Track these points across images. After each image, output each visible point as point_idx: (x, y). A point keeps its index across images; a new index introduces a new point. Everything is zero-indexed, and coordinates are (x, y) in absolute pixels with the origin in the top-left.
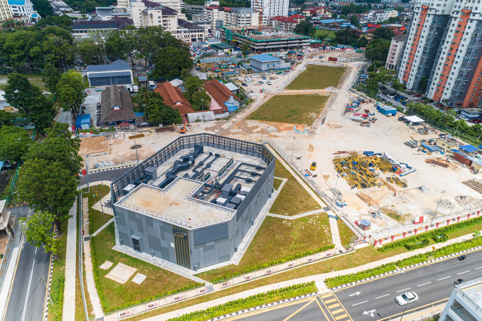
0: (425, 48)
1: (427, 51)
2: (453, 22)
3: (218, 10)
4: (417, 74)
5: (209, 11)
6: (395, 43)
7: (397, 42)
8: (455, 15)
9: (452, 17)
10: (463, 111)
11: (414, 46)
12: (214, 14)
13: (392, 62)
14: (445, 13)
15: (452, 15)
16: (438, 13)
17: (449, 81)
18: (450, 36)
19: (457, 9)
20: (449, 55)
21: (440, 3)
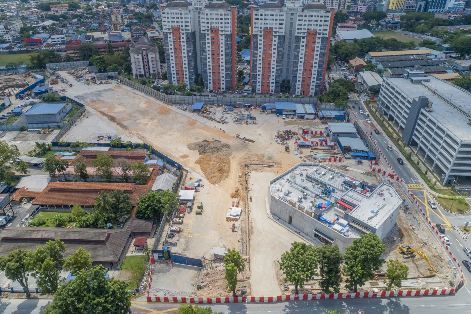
2: (207, 37)
4: (189, 76)
8: (206, 32)
9: (205, 34)
14: (193, 31)
15: (203, 32)
16: (189, 32)
18: (208, 47)
19: (206, 28)
20: (213, 59)
21: (187, 24)
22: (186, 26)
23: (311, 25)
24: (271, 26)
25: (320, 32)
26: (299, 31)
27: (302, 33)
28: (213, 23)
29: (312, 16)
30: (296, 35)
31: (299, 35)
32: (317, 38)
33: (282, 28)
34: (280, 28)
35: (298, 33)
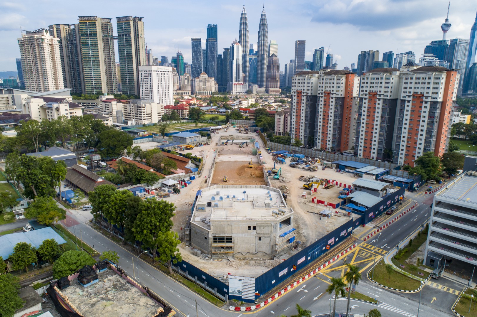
0: (306, 117)
1: (308, 119)
2: (321, 99)
3: (116, 102)
4: (305, 134)
5: (106, 104)
6: (279, 117)
7: (280, 116)
8: (321, 95)
9: (319, 97)
10: (345, 153)
11: (298, 116)
12: (113, 106)
13: (279, 130)
14: (313, 95)
15: (318, 95)
16: (309, 95)
17: (329, 136)
18: (321, 108)
19: (321, 92)
20: (324, 119)
21: (308, 88)
22: (307, 90)
23: (418, 88)
24: (376, 89)
25: (427, 95)
26: (405, 95)
27: (407, 97)
28: (327, 87)
29: (419, 78)
30: (402, 98)
31: (404, 99)
32: (424, 102)
33: (388, 92)
34: (385, 92)
35: (404, 97)
